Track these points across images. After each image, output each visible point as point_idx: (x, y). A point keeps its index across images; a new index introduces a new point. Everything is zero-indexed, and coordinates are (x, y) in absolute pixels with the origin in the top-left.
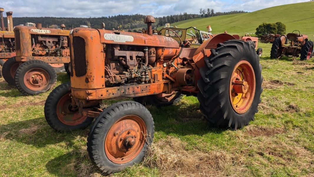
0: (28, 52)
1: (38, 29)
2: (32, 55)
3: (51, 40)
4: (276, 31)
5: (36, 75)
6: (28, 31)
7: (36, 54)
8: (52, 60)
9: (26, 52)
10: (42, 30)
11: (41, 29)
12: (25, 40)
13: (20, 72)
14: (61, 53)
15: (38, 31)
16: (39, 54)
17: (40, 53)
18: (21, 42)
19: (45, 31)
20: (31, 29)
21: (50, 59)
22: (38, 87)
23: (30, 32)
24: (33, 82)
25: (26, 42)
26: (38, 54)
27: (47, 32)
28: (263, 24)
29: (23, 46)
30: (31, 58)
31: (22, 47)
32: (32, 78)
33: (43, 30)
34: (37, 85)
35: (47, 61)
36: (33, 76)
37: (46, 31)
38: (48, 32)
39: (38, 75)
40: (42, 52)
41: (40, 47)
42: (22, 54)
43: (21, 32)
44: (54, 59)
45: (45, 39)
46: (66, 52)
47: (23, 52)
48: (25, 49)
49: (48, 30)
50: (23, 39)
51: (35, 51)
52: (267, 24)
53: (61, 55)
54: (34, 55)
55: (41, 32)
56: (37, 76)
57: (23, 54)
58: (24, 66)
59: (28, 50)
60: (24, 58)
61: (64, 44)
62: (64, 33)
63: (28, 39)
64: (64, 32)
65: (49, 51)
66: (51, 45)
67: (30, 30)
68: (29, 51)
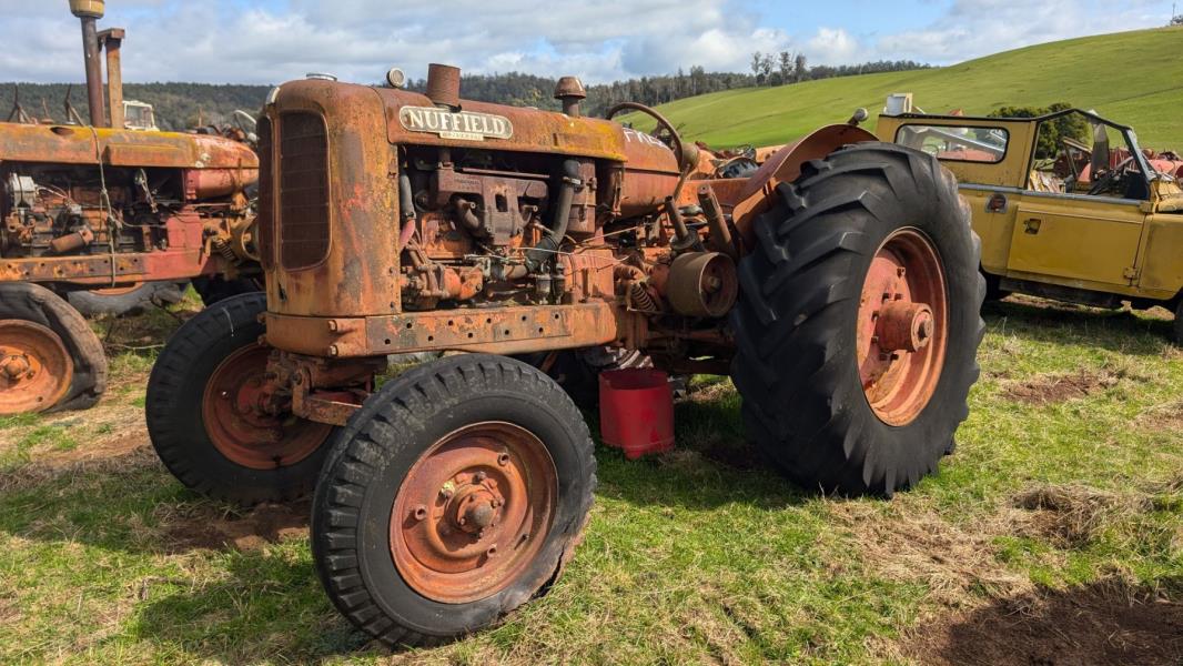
0: (378, 286)
1: (437, 105)
2: (398, 307)
3: (510, 188)
4: (1051, 136)
5: (468, 477)
6: (383, 120)
7: (426, 292)
8: (514, 334)
9: (367, 281)
10: (465, 115)
11: (456, 109)
12: (358, 190)
13: (372, 467)
14: (561, 276)
15: (444, 121)
16: (446, 293)
17: (451, 282)
18: (331, 205)
19: (480, 126)
20: (399, 107)
21: (503, 327)
22: (473, 562)
23: (392, 124)
24: (442, 535)
25: (368, 206)
26: (436, 292)
27: (490, 133)
28: (1002, 110)
29: (346, 236)
30: (396, 324)
31: (340, 248)
32: (442, 498)
33: (473, 118)
34: (470, 549)
35: (490, 339)
36: (449, 486)
37: (490, 126)
38: (497, 133)
39: (483, 474)
40: (463, 280)
41: (438, 238)
42: (338, 299)
43: (333, 129)
44: (524, 324)
45: (476, 179)
46: (585, 273)
47: (341, 286)
48: (359, 260)
49: (495, 113)
50: (350, 179)
51: (418, 272)
52: (1015, 109)
53: (559, 295)
54: (413, 301)
55: (462, 127)
56: (477, 481)
57: (347, 298)
58: (400, 411)
59: (375, 268)
60: (351, 331)
61: (582, 219)
62: (582, 140)
63: (378, 180)
64: (584, 133)
65: (497, 264)
66: (509, 226)
67: (390, 114)
68: (385, 272)
